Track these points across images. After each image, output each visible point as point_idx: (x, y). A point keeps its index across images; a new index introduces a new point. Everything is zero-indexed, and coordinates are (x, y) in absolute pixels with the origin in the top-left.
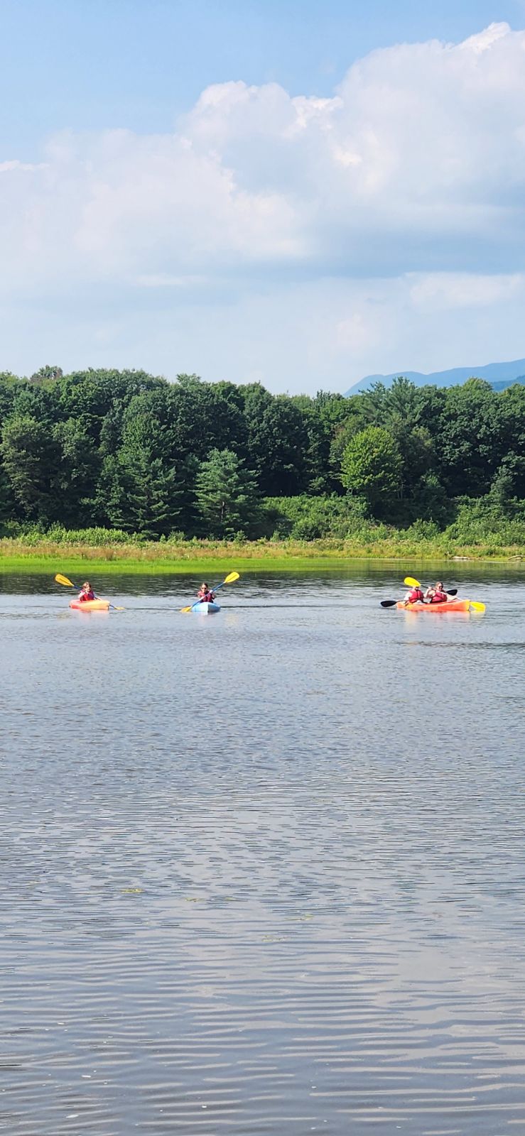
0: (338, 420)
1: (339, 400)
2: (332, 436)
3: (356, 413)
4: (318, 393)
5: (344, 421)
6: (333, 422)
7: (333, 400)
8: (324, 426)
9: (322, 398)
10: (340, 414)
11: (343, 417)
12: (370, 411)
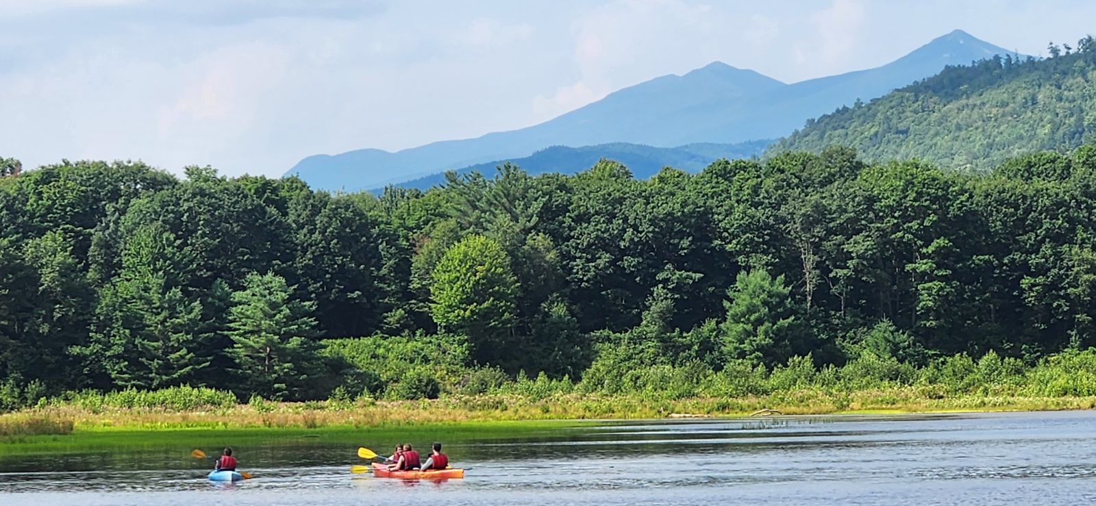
0: (419, 227)
1: (417, 197)
2: (412, 249)
3: (444, 216)
4: (386, 189)
5: (427, 227)
6: (411, 229)
7: (408, 198)
8: (399, 236)
9: (393, 195)
10: (420, 218)
11: (426, 223)
12: (464, 214)
